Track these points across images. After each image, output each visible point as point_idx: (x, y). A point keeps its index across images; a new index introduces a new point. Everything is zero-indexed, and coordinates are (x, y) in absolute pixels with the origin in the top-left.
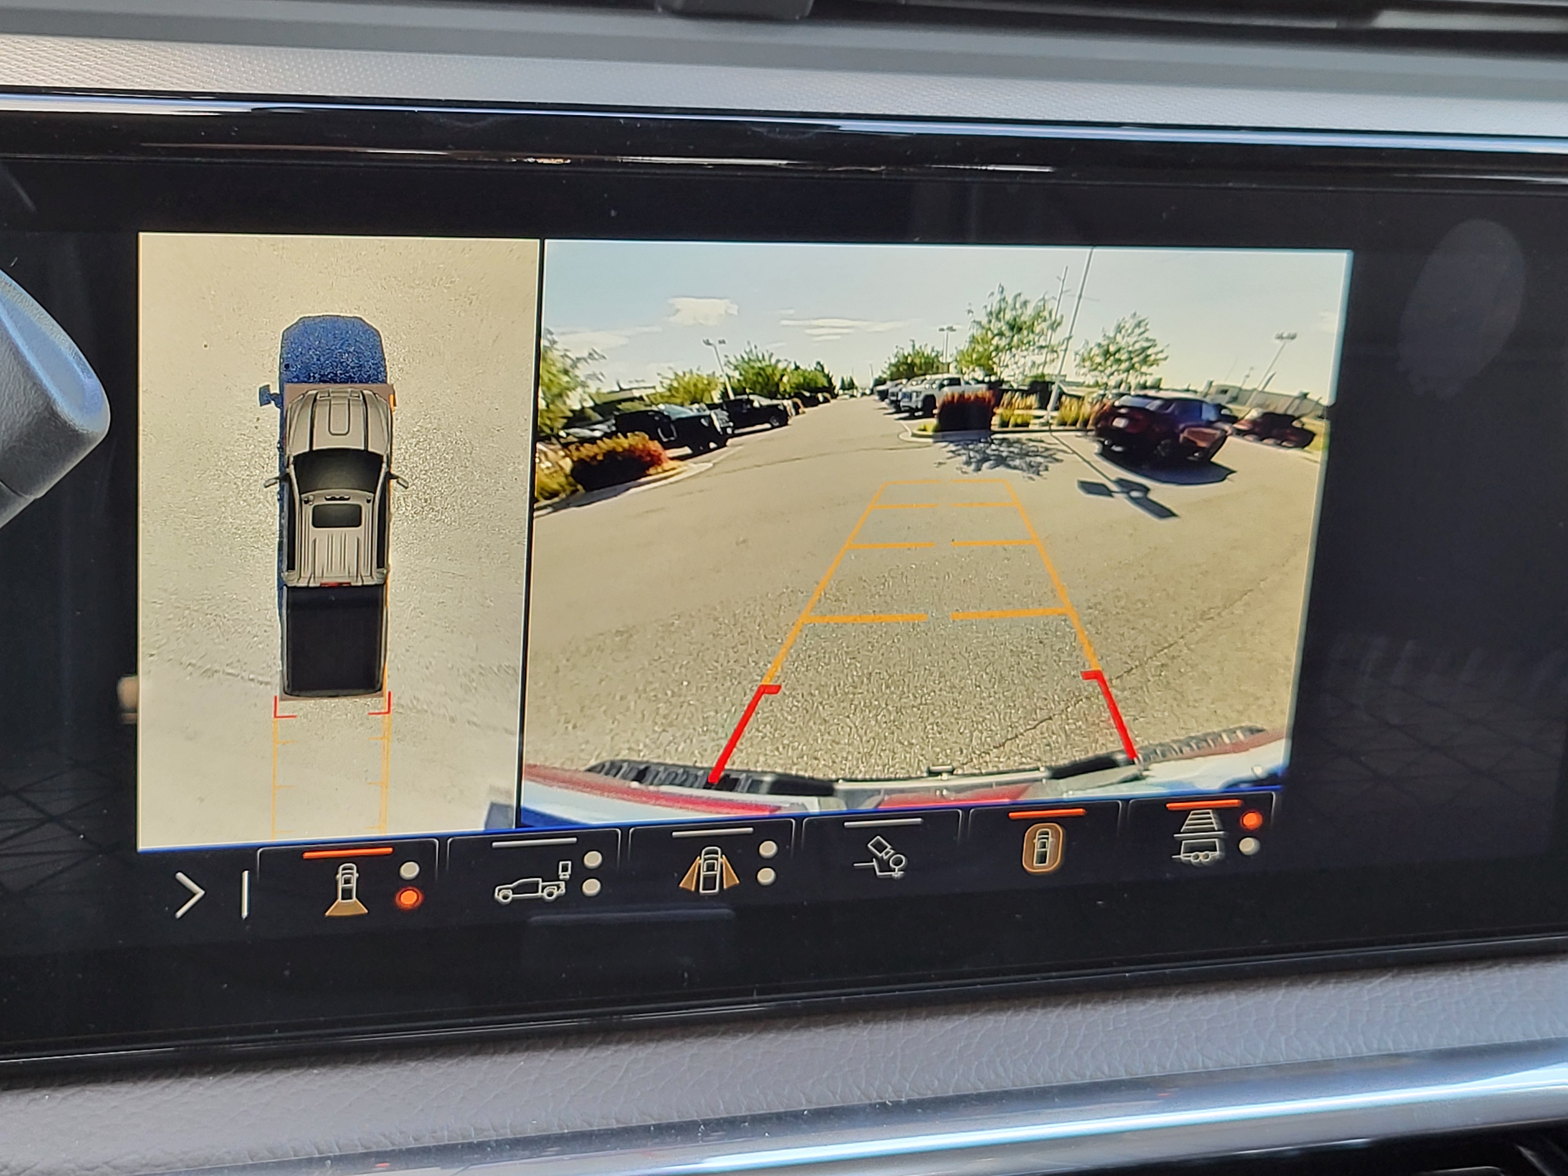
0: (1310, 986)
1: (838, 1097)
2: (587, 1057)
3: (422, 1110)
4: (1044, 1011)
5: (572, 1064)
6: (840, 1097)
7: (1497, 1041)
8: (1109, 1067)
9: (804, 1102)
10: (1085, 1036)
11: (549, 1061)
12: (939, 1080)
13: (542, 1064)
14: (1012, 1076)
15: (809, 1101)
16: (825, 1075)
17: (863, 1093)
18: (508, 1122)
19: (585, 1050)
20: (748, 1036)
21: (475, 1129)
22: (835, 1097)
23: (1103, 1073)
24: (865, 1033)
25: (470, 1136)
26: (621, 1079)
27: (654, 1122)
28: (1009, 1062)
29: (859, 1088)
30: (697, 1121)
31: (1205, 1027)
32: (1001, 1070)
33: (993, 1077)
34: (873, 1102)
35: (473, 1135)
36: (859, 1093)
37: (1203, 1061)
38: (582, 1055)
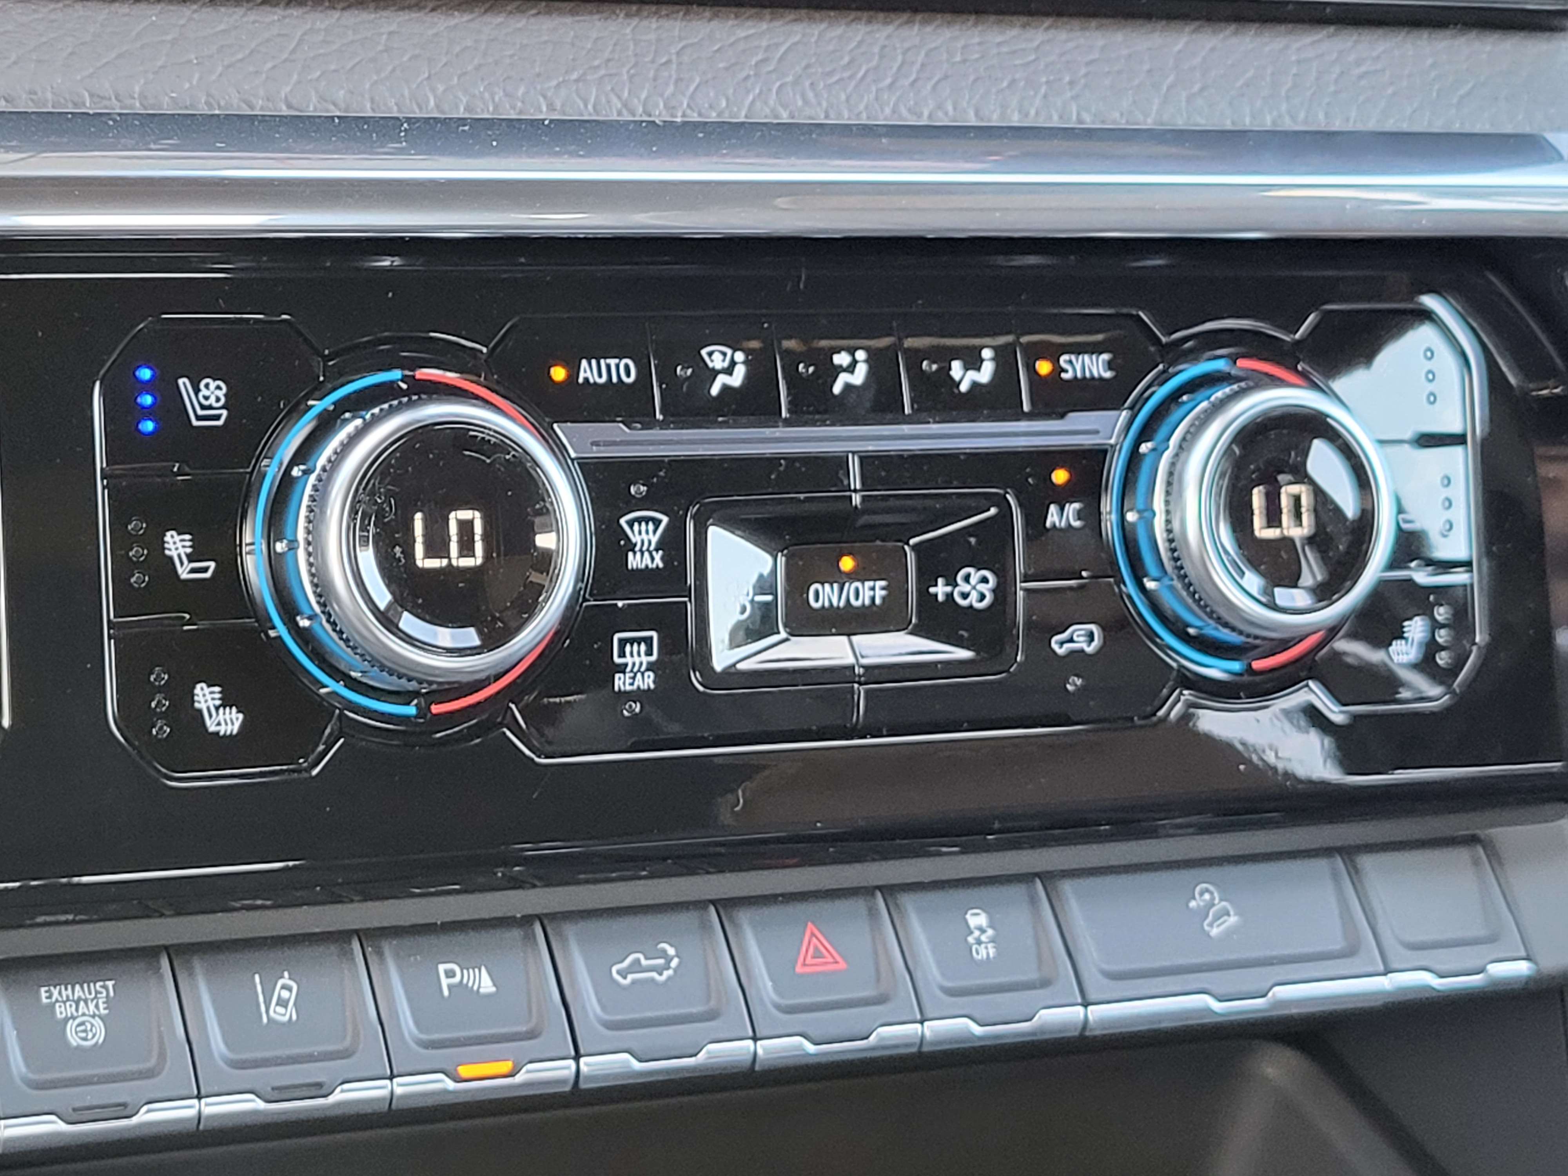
0: (1221, 36)
1: (590, 107)
2: (245, 19)
3: (15, 63)
4: (869, 28)
5: (222, 27)
6: (594, 107)
7: (1456, 128)
8: (955, 109)
9: (544, 109)
10: (923, 65)
11: (190, 19)
12: (728, 100)
13: (182, 22)
14: (824, 104)
15: (551, 108)
16: (575, 76)
17: (625, 105)
18: (137, 89)
19: (240, 11)
20: (466, 17)
21: (92, 95)
22: (586, 106)
23: (946, 114)
24: (628, 30)
25: (84, 104)
26: (293, 52)
27: (338, 114)
28: (822, 85)
29: (619, 98)
30: (397, 118)
31: (1083, 71)
32: (810, 95)
33: (800, 103)
34: (637, 118)
35: (88, 105)
36: (619, 105)
37: (1078, 114)
38: (236, 17)
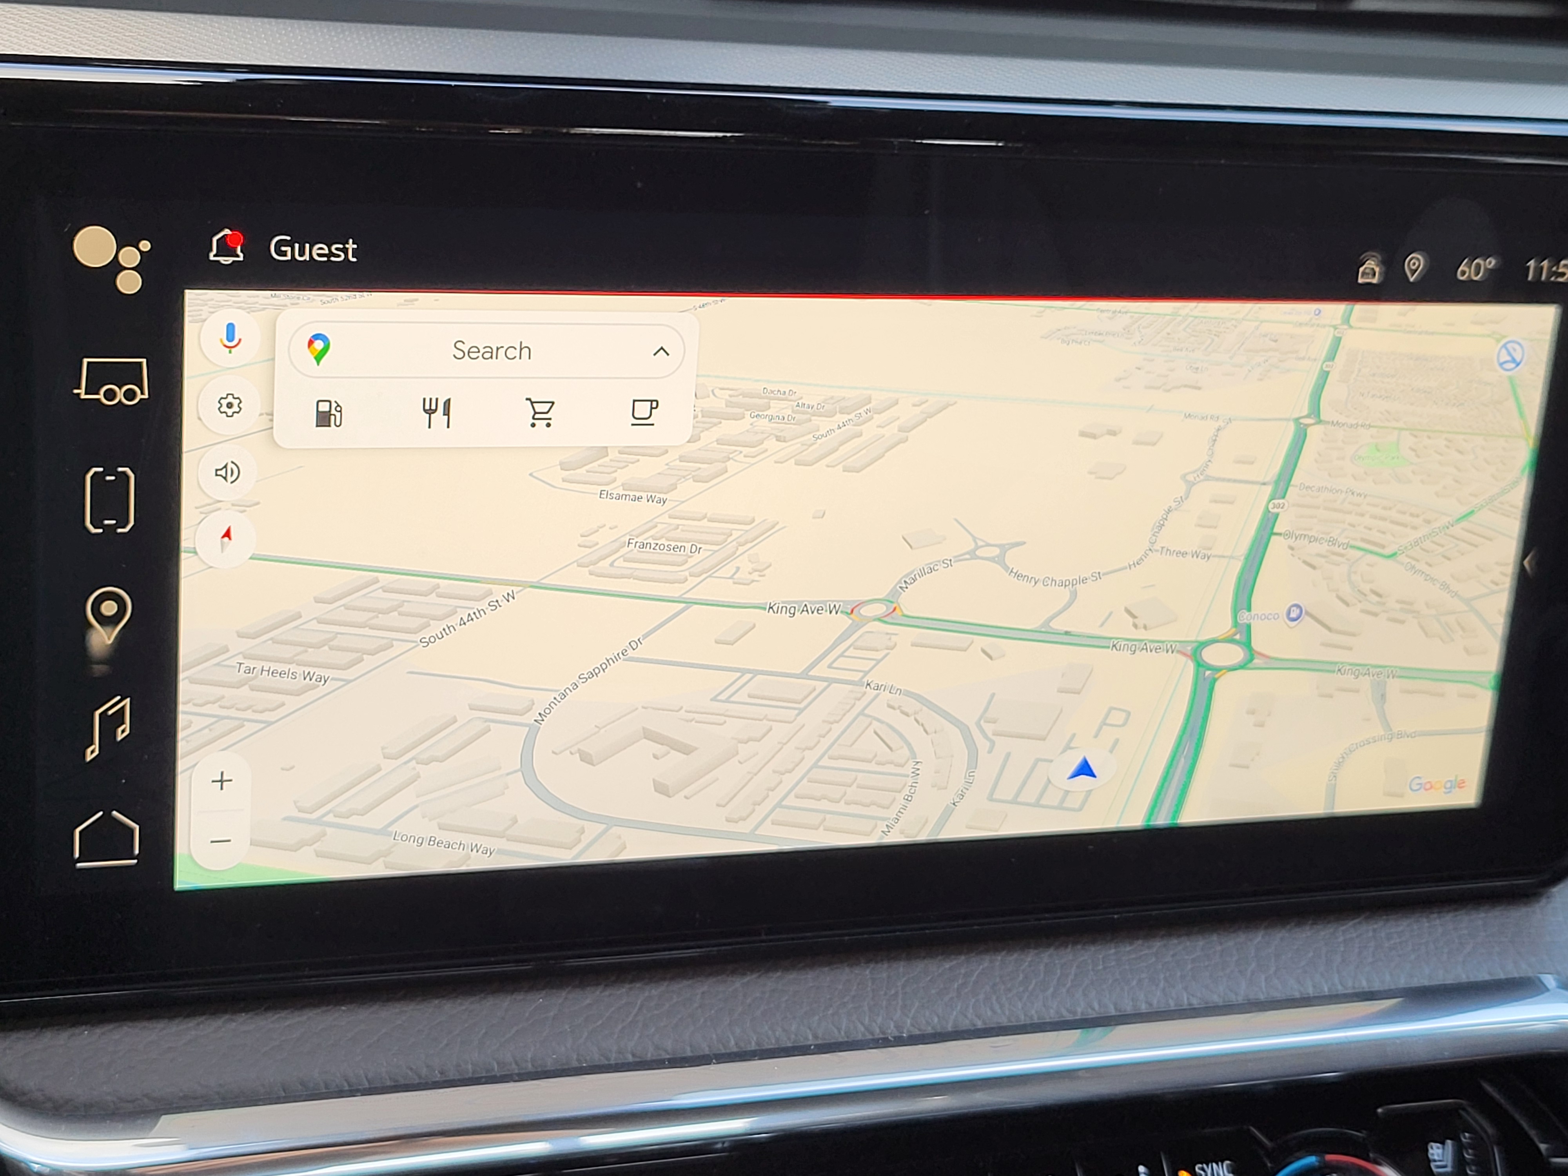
0: (1288, 927)
1: (843, 1033)
2: (603, 994)
3: (447, 1045)
4: (1036, 951)
5: (588, 1001)
6: (845, 1033)
7: (1464, 979)
8: (1099, 1004)
9: (810, 1037)
10: (1076, 975)
11: (566, 998)
12: (938, 1017)
13: (560, 1001)
14: (1007, 1013)
15: (816, 1037)
16: (830, 1012)
17: (867, 1029)
18: (529, 1056)
19: (600, 988)
20: (755, 976)
21: (498, 1063)
22: (840, 1032)
23: (1093, 1009)
24: (868, 972)
25: (493, 1070)
26: (636, 1015)
27: (668, 1057)
28: (1004, 999)
29: (862, 1024)
30: (708, 1055)
31: (1189, 967)
32: (997, 1007)
33: (989, 1013)
34: (876, 1037)
35: (496, 1069)
36: (863, 1029)
37: (1188, 999)
38: (598, 993)
